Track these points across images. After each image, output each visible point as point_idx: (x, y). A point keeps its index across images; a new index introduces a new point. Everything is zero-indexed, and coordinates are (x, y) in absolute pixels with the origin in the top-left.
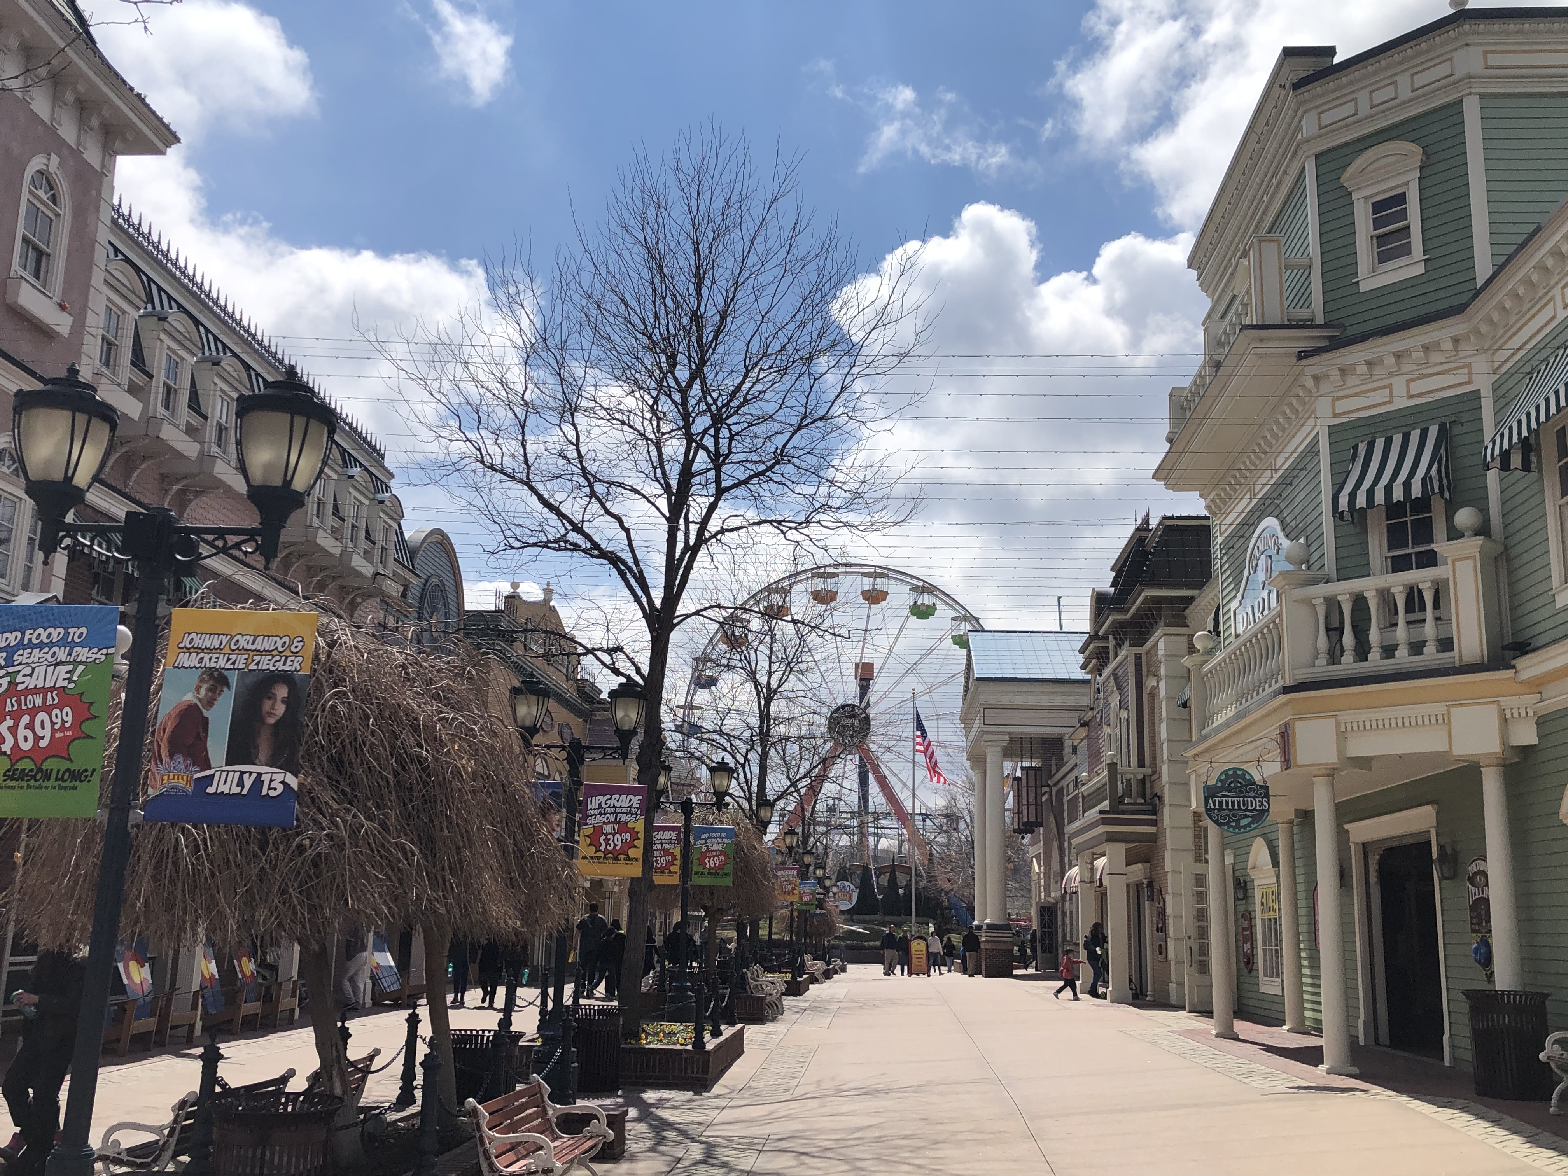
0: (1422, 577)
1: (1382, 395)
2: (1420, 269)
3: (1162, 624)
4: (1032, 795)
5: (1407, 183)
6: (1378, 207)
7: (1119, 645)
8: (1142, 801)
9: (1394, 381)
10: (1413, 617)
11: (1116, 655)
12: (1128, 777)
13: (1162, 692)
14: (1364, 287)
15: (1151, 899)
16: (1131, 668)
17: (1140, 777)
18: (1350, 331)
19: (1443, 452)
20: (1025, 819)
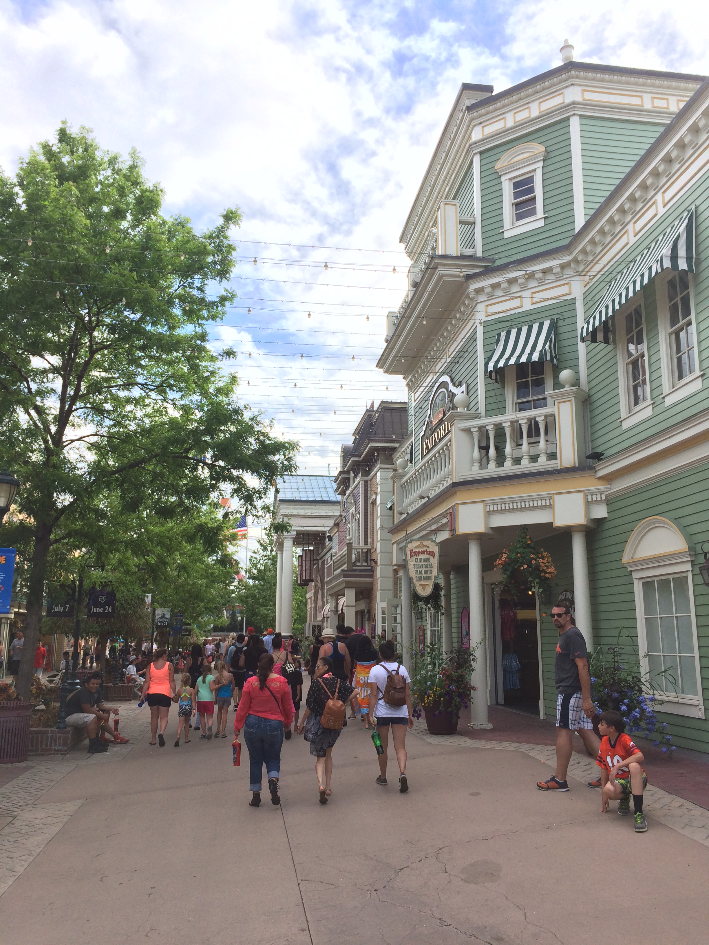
0: (539, 414)
1: (516, 303)
2: (541, 223)
3: (380, 462)
4: (308, 564)
5: (535, 170)
6: (516, 185)
7: (355, 476)
8: (366, 564)
9: (524, 294)
10: (532, 440)
11: (354, 482)
12: (358, 550)
13: (378, 502)
14: (507, 235)
15: (369, 620)
16: (361, 489)
17: (365, 550)
18: (498, 263)
19: (552, 336)
20: (304, 578)
